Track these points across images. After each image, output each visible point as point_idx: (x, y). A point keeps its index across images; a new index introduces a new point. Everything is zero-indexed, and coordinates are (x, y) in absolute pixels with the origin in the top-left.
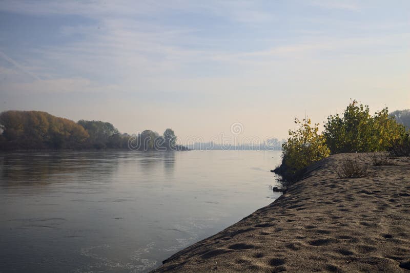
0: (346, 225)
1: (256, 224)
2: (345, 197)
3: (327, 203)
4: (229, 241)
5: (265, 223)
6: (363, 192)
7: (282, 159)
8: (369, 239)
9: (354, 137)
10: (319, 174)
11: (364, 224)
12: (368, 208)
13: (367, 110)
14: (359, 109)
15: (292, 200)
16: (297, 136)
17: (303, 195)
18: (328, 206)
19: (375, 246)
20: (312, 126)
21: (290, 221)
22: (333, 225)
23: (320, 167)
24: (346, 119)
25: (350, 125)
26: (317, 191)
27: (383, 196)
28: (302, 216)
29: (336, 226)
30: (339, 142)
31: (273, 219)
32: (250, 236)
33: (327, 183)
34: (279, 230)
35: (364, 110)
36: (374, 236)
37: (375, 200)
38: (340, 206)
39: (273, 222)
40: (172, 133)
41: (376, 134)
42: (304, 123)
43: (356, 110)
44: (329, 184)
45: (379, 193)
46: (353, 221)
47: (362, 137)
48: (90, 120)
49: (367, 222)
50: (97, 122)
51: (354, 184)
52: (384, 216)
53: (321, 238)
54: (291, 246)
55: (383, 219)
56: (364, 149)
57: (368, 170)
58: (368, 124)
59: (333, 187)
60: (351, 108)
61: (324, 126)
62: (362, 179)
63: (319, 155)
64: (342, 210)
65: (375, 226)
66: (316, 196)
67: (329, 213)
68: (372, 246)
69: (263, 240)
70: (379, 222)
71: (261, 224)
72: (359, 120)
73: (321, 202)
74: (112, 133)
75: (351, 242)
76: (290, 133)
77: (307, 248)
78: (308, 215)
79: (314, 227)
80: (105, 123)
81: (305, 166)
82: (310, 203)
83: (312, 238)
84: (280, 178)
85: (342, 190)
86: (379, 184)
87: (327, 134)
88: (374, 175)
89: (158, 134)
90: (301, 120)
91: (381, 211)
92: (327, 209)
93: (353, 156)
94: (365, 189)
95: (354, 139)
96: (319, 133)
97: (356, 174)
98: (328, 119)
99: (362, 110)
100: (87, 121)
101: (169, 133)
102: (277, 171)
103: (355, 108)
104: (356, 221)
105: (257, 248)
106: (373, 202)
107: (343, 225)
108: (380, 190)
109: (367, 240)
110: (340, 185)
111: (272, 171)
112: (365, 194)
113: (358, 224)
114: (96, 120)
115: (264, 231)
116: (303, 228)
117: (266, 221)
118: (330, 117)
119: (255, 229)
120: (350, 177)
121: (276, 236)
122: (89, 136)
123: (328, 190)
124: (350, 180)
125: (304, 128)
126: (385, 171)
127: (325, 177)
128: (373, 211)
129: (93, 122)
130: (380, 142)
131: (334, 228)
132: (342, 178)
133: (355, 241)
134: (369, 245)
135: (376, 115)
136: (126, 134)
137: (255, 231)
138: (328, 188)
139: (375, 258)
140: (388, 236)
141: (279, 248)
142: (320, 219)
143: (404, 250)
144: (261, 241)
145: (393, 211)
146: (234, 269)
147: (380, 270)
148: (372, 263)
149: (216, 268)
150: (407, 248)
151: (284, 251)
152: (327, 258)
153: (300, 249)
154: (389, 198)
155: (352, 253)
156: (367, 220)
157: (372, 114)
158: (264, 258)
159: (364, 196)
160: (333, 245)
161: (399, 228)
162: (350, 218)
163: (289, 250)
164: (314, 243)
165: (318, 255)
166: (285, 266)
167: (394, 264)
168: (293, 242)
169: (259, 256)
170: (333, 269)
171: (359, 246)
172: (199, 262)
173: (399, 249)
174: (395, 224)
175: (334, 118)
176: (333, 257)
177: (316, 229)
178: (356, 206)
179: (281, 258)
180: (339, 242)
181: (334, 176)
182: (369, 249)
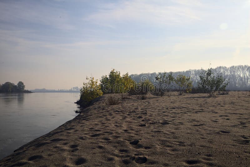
0: (108, 127)
1: (65, 129)
2: (109, 114)
3: (100, 117)
4: (50, 137)
5: (69, 128)
7: (80, 97)
10: (97, 103)
11: (116, 126)
12: (118, 119)
13: (119, 74)
15: (84, 116)
16: (87, 85)
17: (89, 114)
20: (94, 80)
21: (82, 126)
23: (98, 100)
24: (110, 78)
25: (112, 80)
26: (96, 112)
27: (125, 113)
28: (88, 123)
30: (107, 88)
31: (74, 126)
32: (62, 135)
33: (100, 107)
34: (77, 131)
35: (118, 74)
36: (120, 131)
38: (106, 118)
39: (74, 127)
40: (23, 83)
41: (123, 85)
42: (91, 79)
43: (114, 73)
45: (123, 112)
46: (111, 124)
49: (117, 125)
51: (113, 108)
53: (96, 133)
54: (82, 138)
55: (124, 123)
57: (119, 101)
58: (120, 80)
59: (103, 109)
60: (112, 72)
61: (100, 81)
62: (116, 105)
63: (97, 94)
64: (107, 120)
65: (121, 126)
66: (95, 114)
68: (119, 135)
69: (68, 136)
70: (122, 124)
71: (68, 128)
72: (116, 78)
73: (98, 117)
75: (109, 134)
76: (84, 84)
77: (89, 138)
78: (91, 123)
79: (93, 128)
81: (91, 100)
82: (92, 117)
83: (92, 133)
84: (79, 106)
85: (107, 111)
86: (124, 107)
87: (101, 85)
88: (122, 103)
89: (14, 84)
90: (89, 78)
91: (123, 120)
92: (100, 120)
93: (113, 95)
94: (117, 110)
96: (98, 84)
97: (114, 103)
98: (102, 77)
99: (117, 73)
101: (21, 84)
102: (78, 103)
105: (65, 140)
106: (121, 116)
108: (124, 110)
109: (117, 133)
110: (106, 108)
111: (75, 103)
112: (117, 112)
113: (113, 126)
115: (69, 132)
116: (88, 129)
119: (64, 131)
120: (111, 105)
121: (75, 134)
123: (101, 111)
124: (111, 106)
125: (90, 81)
126: (126, 102)
127: (100, 105)
128: (120, 120)
130: (125, 88)
131: (102, 128)
132: (108, 105)
133: (112, 133)
135: (123, 76)
139: (120, 141)
140: (125, 131)
141: (76, 139)
142: (96, 125)
143: (132, 136)
144: (67, 136)
145: (129, 119)
146: (53, 151)
147: (121, 146)
148: (118, 143)
149: (43, 152)
150: (133, 135)
151: (78, 141)
152: (98, 142)
153: (86, 139)
154: (128, 113)
155: (110, 139)
156: (117, 124)
157: (121, 76)
158: (68, 145)
159: (117, 113)
160: (101, 136)
161: (131, 127)
162: (110, 123)
163: (81, 140)
164: (93, 136)
165: (94, 142)
166: (78, 148)
167: (127, 143)
168: (83, 136)
169: (65, 144)
170: (100, 147)
171: (113, 136)
172: (34, 149)
173: (130, 136)
174: (129, 125)
175: (105, 77)
176: (101, 142)
177: (94, 129)
178: (113, 118)
179: (76, 144)
180: (104, 134)
181: (104, 104)
182: (117, 137)
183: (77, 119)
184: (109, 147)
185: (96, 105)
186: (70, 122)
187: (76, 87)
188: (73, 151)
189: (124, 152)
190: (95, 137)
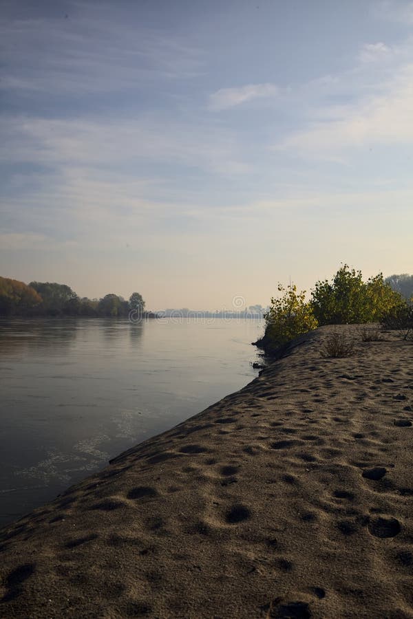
0: (315, 422)
1: (217, 419)
2: (323, 383)
3: (302, 391)
4: (183, 440)
5: (227, 417)
6: (343, 377)
7: (264, 330)
8: (336, 440)
9: (345, 306)
10: (301, 352)
11: (336, 420)
12: (345, 399)
13: (360, 276)
14: (350, 274)
15: (265, 386)
16: (280, 305)
17: (279, 379)
18: (303, 395)
19: (341, 449)
20: (297, 293)
21: (255, 415)
22: (302, 422)
23: (304, 342)
24: (336, 285)
25: (341, 293)
26: (294, 375)
27: (364, 382)
28: (269, 409)
29: (304, 424)
30: (328, 312)
31: (237, 413)
32: (206, 435)
33: (306, 364)
34: (241, 427)
35: (356, 276)
36: (343, 436)
37: (356, 388)
38: (316, 396)
39: (237, 417)
40: (140, 297)
41: (369, 304)
42: (289, 290)
43: (348, 275)
44: (310, 366)
45: (361, 378)
46: (325, 416)
47: (353, 306)
48: (44, 282)
49: (339, 417)
50: (51, 284)
51: (336, 366)
52: (359, 409)
53: (284, 439)
54: (248, 450)
55: (358, 414)
56: (355, 320)
57: (355, 348)
58: (361, 291)
59: (313, 369)
60: (342, 273)
61: (312, 294)
62: (346, 360)
63: (305, 326)
64: (316, 401)
65: (347, 422)
66: (292, 381)
67: (301, 404)
68: (338, 449)
69: (219, 441)
70: (352, 417)
71: (223, 418)
72: (351, 287)
73: (297, 390)
74: (69, 297)
75: (316, 444)
76: (272, 301)
77: (266, 452)
78: (276, 408)
79: (280, 424)
80: (62, 286)
81: (289, 339)
82: (284, 390)
83: (275, 438)
84: (263, 352)
85: (321, 374)
86: (364, 366)
87: (314, 303)
88: (361, 353)
89: (123, 299)
90: (286, 287)
91: (358, 403)
92: (301, 400)
93: (339, 329)
94: (347, 373)
95: (345, 308)
96: (306, 301)
97: (341, 353)
98: (317, 285)
99: (354, 275)
100: (40, 284)
101: (136, 298)
102: (259, 344)
103: (346, 274)
104: (327, 416)
105: (210, 451)
106: (353, 390)
107: (313, 422)
108: (363, 374)
109: (334, 441)
110: (321, 367)
111: (253, 344)
112: (345, 380)
113: (329, 420)
114: (51, 282)
115: (223, 429)
116: (267, 425)
117: (229, 415)
118: (319, 284)
119: (214, 426)
120: (334, 357)
121: (236, 436)
122: (42, 300)
123: (307, 373)
124: (334, 360)
125: (289, 295)
126: (373, 349)
127: (306, 356)
128: (351, 402)
129: (47, 284)
130: (374, 312)
131: (301, 425)
132: (325, 358)
133: (321, 442)
134: (335, 449)
135: (369, 281)
136: (85, 298)
137: (214, 428)
138: (307, 370)
139: (338, 466)
140: (357, 436)
141: (235, 452)
142: (289, 414)
143: (371, 455)
144: (217, 442)
145: (372, 402)
146: (179, 480)
147: (341, 480)
148: (333, 472)
149: (159, 479)
150: (375, 452)
151: (240, 456)
152: (286, 466)
153: (258, 453)
154: (371, 384)
155: (314, 459)
156: (340, 414)
157: (365, 280)
158: (216, 466)
159: (344, 383)
160: (296, 448)
161: (372, 426)
162: (322, 412)
163: (246, 456)
164: (276, 446)
165: (276, 462)
166: (238, 476)
167: (357, 473)
168: (252, 444)
169: (211, 462)
170: (289, 480)
171: (324, 450)
172: (143, 468)
173: (366, 453)
174: (369, 419)
175: (323, 285)
176: (293, 465)
177: (282, 426)
178: (333, 395)
179: (235, 465)
180: (303, 444)
181: (317, 355)
182: (334, 454)
183: (249, 391)
184: (309, 481)
185: (297, 356)
186: (232, 398)
187: (257, 306)
188: (224, 484)
189: (344, 497)
190: (280, 450)
